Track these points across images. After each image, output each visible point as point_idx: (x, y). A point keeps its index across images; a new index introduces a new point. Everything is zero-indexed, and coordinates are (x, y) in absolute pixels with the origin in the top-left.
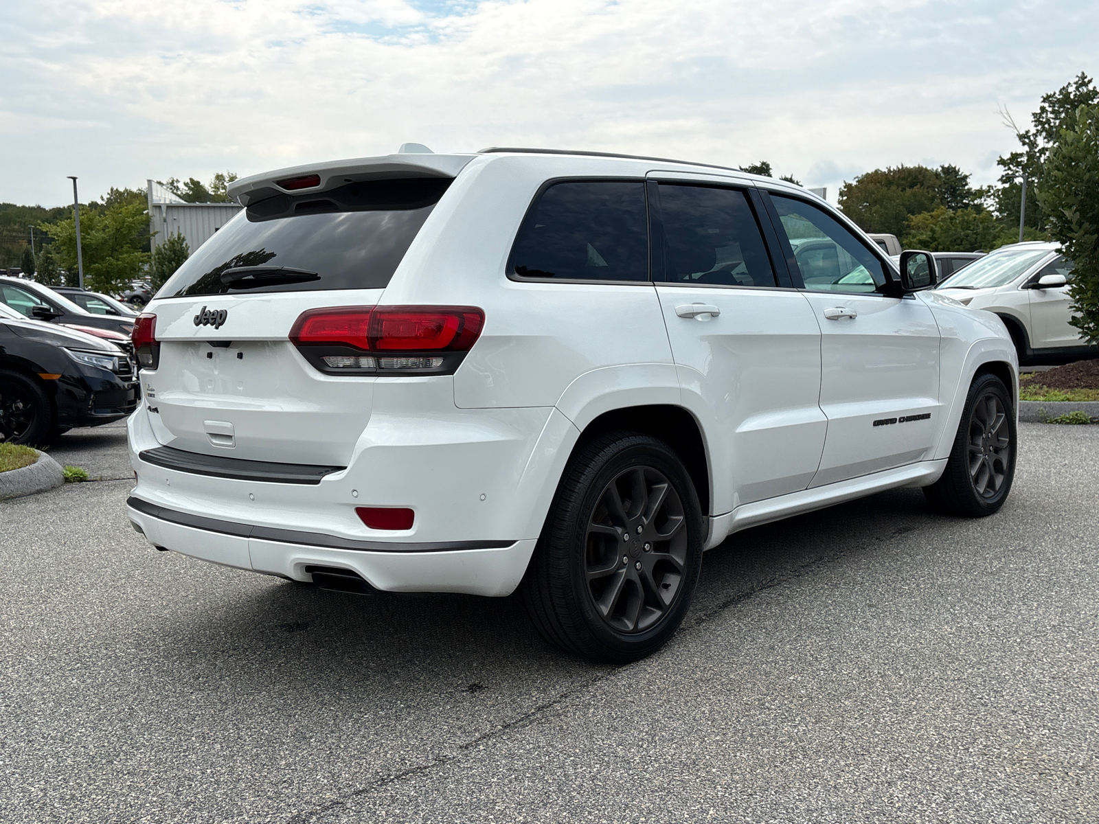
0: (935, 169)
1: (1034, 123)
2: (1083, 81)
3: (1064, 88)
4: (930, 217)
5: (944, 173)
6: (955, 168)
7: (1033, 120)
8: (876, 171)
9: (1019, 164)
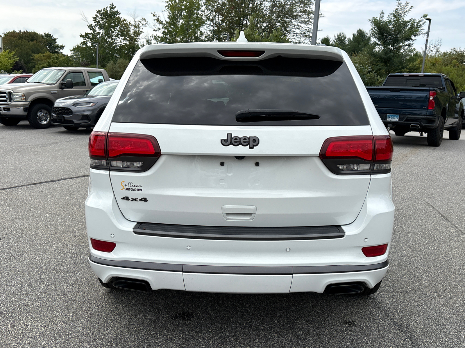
0: (41, 34)
1: (94, 21)
2: (112, 7)
3: (105, 9)
4: (43, 56)
5: (46, 36)
6: (51, 34)
7: (93, 20)
8: (14, 31)
9: (89, 38)
